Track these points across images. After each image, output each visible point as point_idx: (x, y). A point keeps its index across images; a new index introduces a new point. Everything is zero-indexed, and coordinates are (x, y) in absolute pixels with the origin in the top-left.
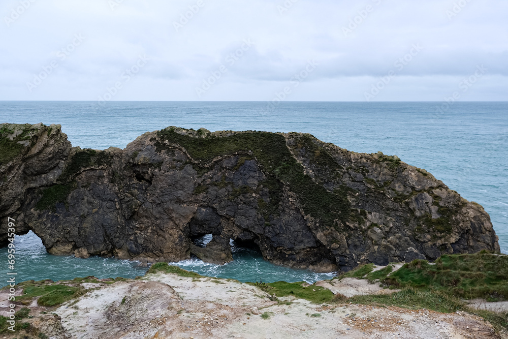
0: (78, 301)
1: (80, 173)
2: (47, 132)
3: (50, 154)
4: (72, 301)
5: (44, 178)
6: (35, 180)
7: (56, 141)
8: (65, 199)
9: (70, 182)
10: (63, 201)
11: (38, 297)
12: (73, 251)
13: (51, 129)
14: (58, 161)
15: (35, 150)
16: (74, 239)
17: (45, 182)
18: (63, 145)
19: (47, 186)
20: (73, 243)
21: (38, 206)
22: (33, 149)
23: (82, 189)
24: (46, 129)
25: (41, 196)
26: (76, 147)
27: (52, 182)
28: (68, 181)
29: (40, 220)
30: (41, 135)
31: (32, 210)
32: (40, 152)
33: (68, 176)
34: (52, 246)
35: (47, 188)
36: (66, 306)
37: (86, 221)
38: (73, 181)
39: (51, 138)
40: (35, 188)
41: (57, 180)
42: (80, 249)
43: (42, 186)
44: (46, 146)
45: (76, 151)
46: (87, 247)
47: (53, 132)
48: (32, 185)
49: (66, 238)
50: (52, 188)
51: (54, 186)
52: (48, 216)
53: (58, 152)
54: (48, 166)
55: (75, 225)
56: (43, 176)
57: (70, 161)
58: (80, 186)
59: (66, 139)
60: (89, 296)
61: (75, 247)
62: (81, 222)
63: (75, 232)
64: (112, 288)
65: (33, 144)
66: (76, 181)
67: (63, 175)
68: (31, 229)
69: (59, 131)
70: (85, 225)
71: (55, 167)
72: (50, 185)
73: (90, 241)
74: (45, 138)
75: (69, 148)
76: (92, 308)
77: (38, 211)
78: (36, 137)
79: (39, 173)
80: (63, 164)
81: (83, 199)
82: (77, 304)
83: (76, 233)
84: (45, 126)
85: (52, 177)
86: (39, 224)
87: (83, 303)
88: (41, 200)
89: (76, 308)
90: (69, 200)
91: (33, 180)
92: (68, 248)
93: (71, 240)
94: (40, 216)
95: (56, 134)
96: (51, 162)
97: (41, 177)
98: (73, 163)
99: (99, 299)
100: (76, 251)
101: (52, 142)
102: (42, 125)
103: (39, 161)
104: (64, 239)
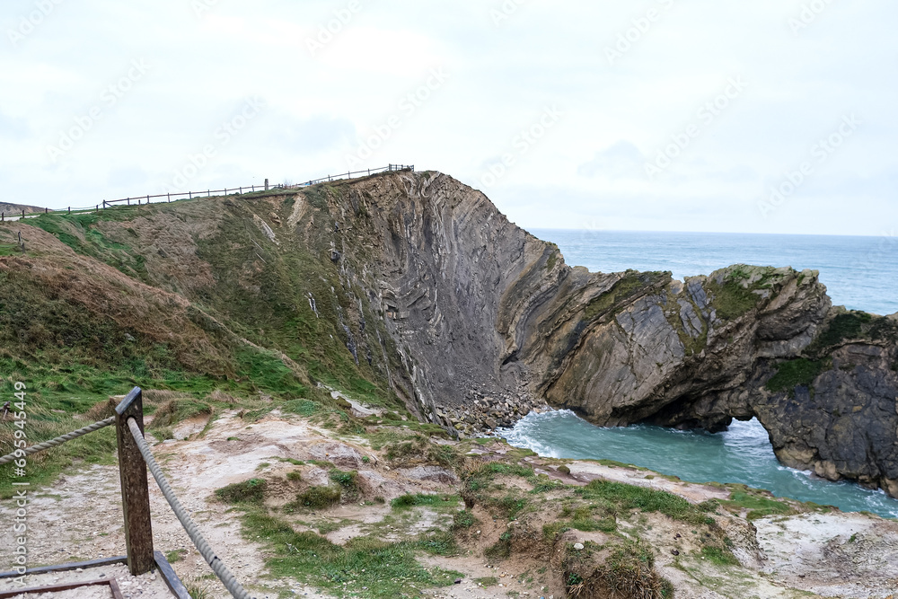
0: (787, 519)
1: (839, 347)
2: (796, 281)
3: (797, 312)
4: (780, 517)
5: (784, 346)
6: (771, 348)
7: (808, 295)
8: (811, 381)
9: (822, 358)
10: (807, 385)
11: (749, 510)
12: (813, 462)
13: (803, 277)
14: (807, 324)
15: (775, 305)
16: (818, 445)
17: (784, 352)
18: (819, 300)
19: (786, 358)
20: (814, 451)
21: (770, 385)
22: (773, 303)
23: (840, 372)
24: (795, 276)
25: (775, 371)
26: (839, 307)
27: (794, 354)
28: (819, 355)
29: (770, 406)
30: (787, 283)
31: (761, 389)
32: (783, 308)
33: (820, 349)
34: (782, 447)
35: (786, 361)
36: (770, 520)
37: (840, 421)
38: (827, 356)
39: (802, 289)
40: (768, 358)
41: (803, 352)
42: (825, 462)
43: (778, 357)
44: (792, 300)
45: (838, 312)
46: (837, 462)
47: (806, 281)
48: (766, 354)
49: (804, 440)
50: (793, 362)
51: (797, 360)
52: (781, 402)
53: (809, 310)
54: (791, 330)
55: (821, 425)
56: (782, 343)
57: (825, 326)
58: (837, 366)
59: (824, 293)
60: (806, 518)
61: (817, 457)
62: (832, 421)
63: (819, 434)
64: (842, 519)
65: (774, 296)
66: (831, 358)
67: (814, 345)
68: (756, 415)
69: (814, 279)
70: (836, 427)
71: (801, 332)
72: (792, 358)
73: (842, 454)
74: (792, 289)
75: (825, 308)
76: (806, 536)
77: (769, 392)
78: (779, 286)
79: (777, 338)
80: (814, 329)
81: (840, 387)
82: (785, 523)
83: (823, 438)
84: (795, 272)
85: (796, 346)
86: (767, 411)
87: (794, 524)
88: (775, 377)
89: (782, 526)
90: (817, 384)
91: (767, 346)
92: (806, 455)
93: (811, 445)
94: (770, 399)
95: (810, 285)
96: (796, 324)
97: (779, 344)
98: (830, 331)
99: (819, 526)
100: (817, 464)
101: (802, 295)
102: (790, 269)
103: (780, 320)
104: (801, 441)
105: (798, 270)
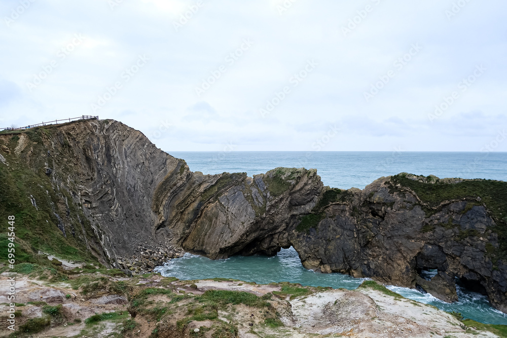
0: (306, 297)
1: (328, 207)
2: (307, 174)
3: (308, 190)
4: (303, 297)
5: (303, 208)
6: (297, 209)
7: (313, 181)
8: (317, 225)
9: (321, 213)
10: (315, 227)
11: (291, 295)
12: (320, 266)
13: (310, 172)
14: (313, 196)
15: (298, 188)
16: (321, 257)
17: (303, 211)
18: (318, 184)
19: (304, 214)
20: (320, 260)
21: (298, 229)
22: (297, 186)
23: (329, 219)
24: (306, 172)
25: (300, 221)
26: (327, 187)
27: (308, 212)
28: (319, 211)
29: (299, 239)
30: (303, 176)
31: (293, 231)
32: (302, 189)
33: (319, 208)
34: (305, 260)
35: (305, 216)
36: (298, 299)
37: (331, 244)
38: (323, 212)
39: (310, 179)
40: (296, 215)
41: (312, 210)
42: (325, 265)
43: (301, 214)
44: (306, 184)
45: (327, 189)
46: (331, 265)
47: (311, 175)
48: (295, 213)
49: (315, 255)
50: (308, 216)
51: (310, 215)
52: (304, 237)
53: (314, 189)
54: (306, 200)
55: (322, 246)
56: (302, 206)
57: (321, 196)
58: (328, 216)
59: (320, 180)
60: (315, 295)
61: (322, 263)
62: (327, 244)
63: (322, 252)
64: (331, 293)
65: (297, 183)
66: (325, 213)
67: (317, 207)
68: (292, 245)
69: (315, 173)
70: (329, 247)
71: (311, 200)
72: (307, 214)
73: (332, 260)
74: (305, 179)
75: (321, 187)
76: (315, 305)
77: (297, 232)
78: (299, 178)
79: (300, 204)
80: (317, 199)
81: (330, 227)
82: (305, 299)
83: (323, 253)
84: (306, 170)
85: (309, 208)
86: (297, 242)
87: (310, 299)
88: (300, 224)
89: (304, 302)
90: (319, 226)
91: (295, 209)
92: (317, 263)
93: (319, 257)
94: (298, 236)
95: (313, 176)
96: (308, 197)
97: (301, 207)
98: (323, 199)
99: (321, 299)
100: (322, 267)
101: (310, 182)
102: (304, 169)
103: (301, 195)
104: (314, 256)
105: (308, 169)
